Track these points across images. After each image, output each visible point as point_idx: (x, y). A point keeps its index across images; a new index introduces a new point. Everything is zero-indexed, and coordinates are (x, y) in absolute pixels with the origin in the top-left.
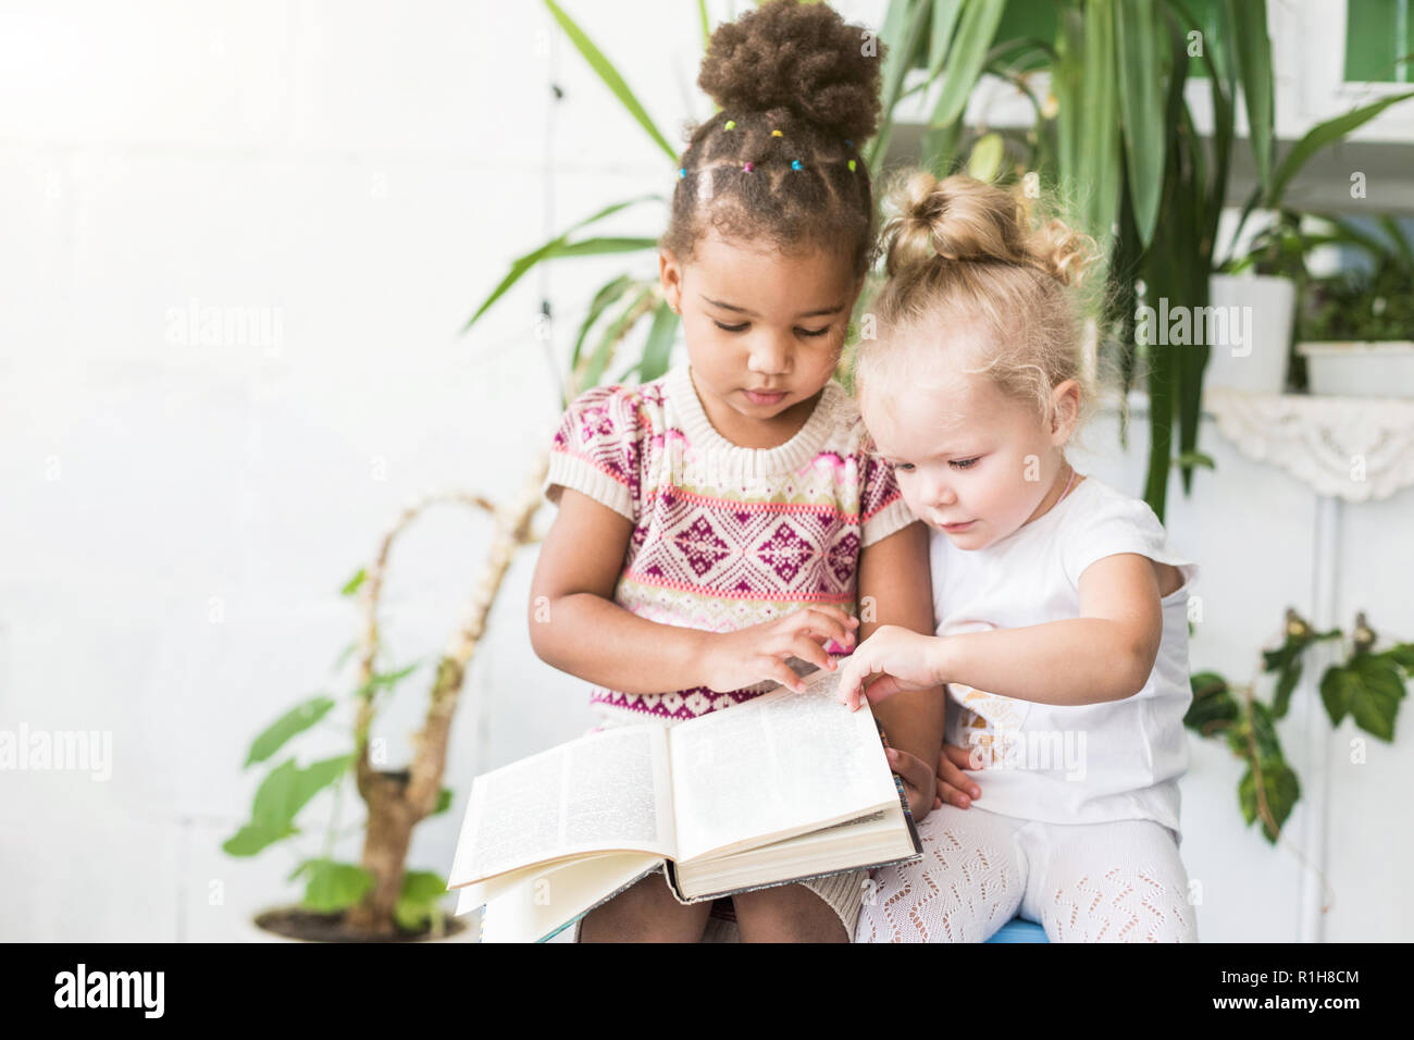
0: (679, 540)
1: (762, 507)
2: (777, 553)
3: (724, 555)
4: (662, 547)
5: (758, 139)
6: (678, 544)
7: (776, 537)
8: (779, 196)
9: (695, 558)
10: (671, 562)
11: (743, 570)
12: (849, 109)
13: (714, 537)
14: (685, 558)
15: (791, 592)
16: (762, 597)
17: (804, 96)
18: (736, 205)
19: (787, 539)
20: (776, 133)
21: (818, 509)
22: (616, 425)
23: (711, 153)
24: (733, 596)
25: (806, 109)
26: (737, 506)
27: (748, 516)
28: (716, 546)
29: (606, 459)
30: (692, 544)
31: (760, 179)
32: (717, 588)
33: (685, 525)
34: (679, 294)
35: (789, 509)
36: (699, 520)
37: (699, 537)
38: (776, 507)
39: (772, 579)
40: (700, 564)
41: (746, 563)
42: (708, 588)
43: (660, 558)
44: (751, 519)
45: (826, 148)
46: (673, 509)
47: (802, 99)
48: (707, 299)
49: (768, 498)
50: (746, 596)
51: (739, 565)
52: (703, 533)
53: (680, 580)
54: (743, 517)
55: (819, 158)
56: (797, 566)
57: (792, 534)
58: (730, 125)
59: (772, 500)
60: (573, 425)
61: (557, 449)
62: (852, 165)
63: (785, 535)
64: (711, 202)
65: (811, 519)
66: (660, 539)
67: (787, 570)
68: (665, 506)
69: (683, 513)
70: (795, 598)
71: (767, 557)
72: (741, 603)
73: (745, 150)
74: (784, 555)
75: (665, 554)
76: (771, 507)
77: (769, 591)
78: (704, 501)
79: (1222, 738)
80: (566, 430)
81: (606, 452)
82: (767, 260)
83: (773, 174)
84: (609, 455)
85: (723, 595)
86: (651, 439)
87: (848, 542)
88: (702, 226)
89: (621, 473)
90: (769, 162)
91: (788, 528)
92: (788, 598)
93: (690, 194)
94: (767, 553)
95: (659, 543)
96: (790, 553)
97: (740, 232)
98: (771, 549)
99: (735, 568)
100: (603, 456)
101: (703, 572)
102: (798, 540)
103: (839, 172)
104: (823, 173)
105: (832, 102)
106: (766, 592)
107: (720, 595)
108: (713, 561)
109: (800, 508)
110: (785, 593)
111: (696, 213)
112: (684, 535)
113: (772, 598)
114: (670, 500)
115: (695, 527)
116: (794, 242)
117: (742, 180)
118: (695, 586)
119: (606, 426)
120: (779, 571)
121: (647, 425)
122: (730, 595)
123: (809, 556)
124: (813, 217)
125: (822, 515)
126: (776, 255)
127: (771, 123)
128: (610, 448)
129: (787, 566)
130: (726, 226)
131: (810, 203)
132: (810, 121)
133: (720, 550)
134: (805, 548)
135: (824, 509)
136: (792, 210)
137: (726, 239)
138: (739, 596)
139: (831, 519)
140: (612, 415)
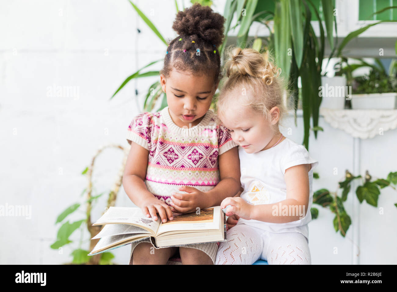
0: (164, 154)
1: (188, 145)
2: (193, 157)
5: (188, 43)
6: (164, 155)
7: (192, 153)
8: (193, 59)
9: (169, 159)
10: (162, 160)
11: (183, 162)
12: (214, 36)
13: (175, 153)
14: (166, 159)
16: (188, 169)
17: (201, 32)
18: (181, 61)
20: (193, 42)
21: (205, 145)
22: (143, 123)
23: (175, 47)
24: (180, 169)
25: (202, 36)
26: (181, 145)
27: (185, 147)
30: (168, 155)
31: (188, 54)
32: (176, 167)
33: (166, 150)
34: (165, 87)
35: (196, 145)
36: (170, 148)
37: (170, 153)
38: (192, 144)
39: (191, 164)
40: (170, 160)
41: (184, 160)
42: (173, 167)
43: (159, 159)
44: (186, 148)
45: (208, 46)
46: (162, 146)
47: (201, 33)
48: (172, 88)
49: (190, 142)
51: (182, 160)
52: (171, 152)
53: (165, 165)
54: (183, 148)
55: (205, 49)
56: (198, 160)
57: (197, 152)
58: (180, 39)
59: (191, 143)
60: (134, 123)
61: (129, 130)
62: (215, 52)
63: (195, 152)
64: (174, 61)
65: (203, 147)
67: (195, 161)
68: (160, 145)
69: (166, 147)
72: (182, 172)
73: (184, 46)
74: (195, 157)
75: (160, 158)
77: (190, 167)
78: (172, 143)
79: (328, 207)
80: (131, 124)
81: (140, 130)
82: (189, 77)
83: (192, 53)
84: (141, 131)
85: (177, 169)
86: (154, 126)
87: (215, 154)
88: (171, 67)
89: (144, 136)
90: (191, 50)
91: (196, 150)
92: (195, 169)
93: (169, 59)
94: (190, 157)
95: (159, 155)
96: (197, 157)
97: (182, 69)
99: (180, 162)
100: (139, 131)
101: (171, 163)
102: (199, 153)
103: (211, 54)
104: (206, 53)
105: (209, 34)
108: (174, 160)
109: (200, 144)
111: (170, 64)
112: (166, 153)
113: (191, 169)
114: (161, 143)
115: (169, 150)
116: (197, 72)
117: (183, 54)
118: (169, 167)
119: (141, 123)
120: (193, 162)
121: (153, 123)
123: (202, 157)
124: (203, 65)
125: (206, 146)
126: (192, 76)
127: (192, 39)
128: (141, 129)
130: (178, 67)
131: (202, 61)
132: (203, 39)
133: (176, 157)
134: (201, 155)
135: (206, 144)
136: (196, 63)
137: (179, 71)
138: (182, 169)
139: (208, 147)
140: (143, 120)
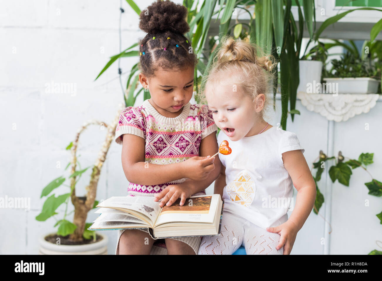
2: (180, 144)
3: (166, 147)
4: (150, 147)
6: (154, 145)
7: (179, 141)
9: (158, 148)
10: (152, 150)
13: (163, 142)
14: (155, 148)
15: (184, 154)
16: (176, 157)
19: (182, 140)
20: (169, 38)
22: (137, 116)
24: (168, 157)
26: (170, 134)
28: (164, 145)
29: (137, 124)
30: (158, 145)
32: (164, 155)
33: (156, 140)
35: (183, 132)
36: (160, 138)
37: (160, 143)
39: (178, 151)
40: (159, 150)
41: (172, 148)
42: (161, 156)
43: (149, 150)
44: (173, 137)
46: (152, 136)
50: (172, 157)
51: (170, 149)
53: (154, 155)
54: (171, 137)
55: (180, 42)
56: (185, 147)
57: (184, 139)
58: (154, 38)
62: (187, 41)
64: (157, 61)
65: (189, 134)
66: (149, 144)
67: (183, 148)
68: (150, 135)
69: (155, 137)
70: (184, 156)
71: (177, 146)
72: (170, 159)
74: (182, 145)
76: (178, 133)
78: (161, 133)
86: (145, 118)
87: (199, 139)
89: (141, 127)
90: (170, 47)
91: (183, 138)
92: (183, 156)
94: (177, 145)
95: (149, 146)
96: (183, 144)
97: (168, 67)
98: (178, 144)
99: (169, 150)
101: (160, 152)
102: (185, 140)
106: (177, 155)
107: (165, 157)
108: (163, 149)
109: (186, 132)
110: (182, 155)
112: (155, 143)
113: (179, 156)
114: (151, 134)
115: (159, 140)
118: (158, 156)
119: (134, 116)
120: (181, 149)
121: (143, 115)
122: (167, 157)
123: (189, 144)
125: (191, 133)
128: (137, 121)
129: (183, 147)
130: (164, 66)
134: (187, 142)
137: (166, 69)
138: (170, 157)
139: (194, 134)
